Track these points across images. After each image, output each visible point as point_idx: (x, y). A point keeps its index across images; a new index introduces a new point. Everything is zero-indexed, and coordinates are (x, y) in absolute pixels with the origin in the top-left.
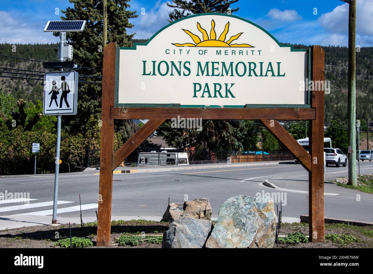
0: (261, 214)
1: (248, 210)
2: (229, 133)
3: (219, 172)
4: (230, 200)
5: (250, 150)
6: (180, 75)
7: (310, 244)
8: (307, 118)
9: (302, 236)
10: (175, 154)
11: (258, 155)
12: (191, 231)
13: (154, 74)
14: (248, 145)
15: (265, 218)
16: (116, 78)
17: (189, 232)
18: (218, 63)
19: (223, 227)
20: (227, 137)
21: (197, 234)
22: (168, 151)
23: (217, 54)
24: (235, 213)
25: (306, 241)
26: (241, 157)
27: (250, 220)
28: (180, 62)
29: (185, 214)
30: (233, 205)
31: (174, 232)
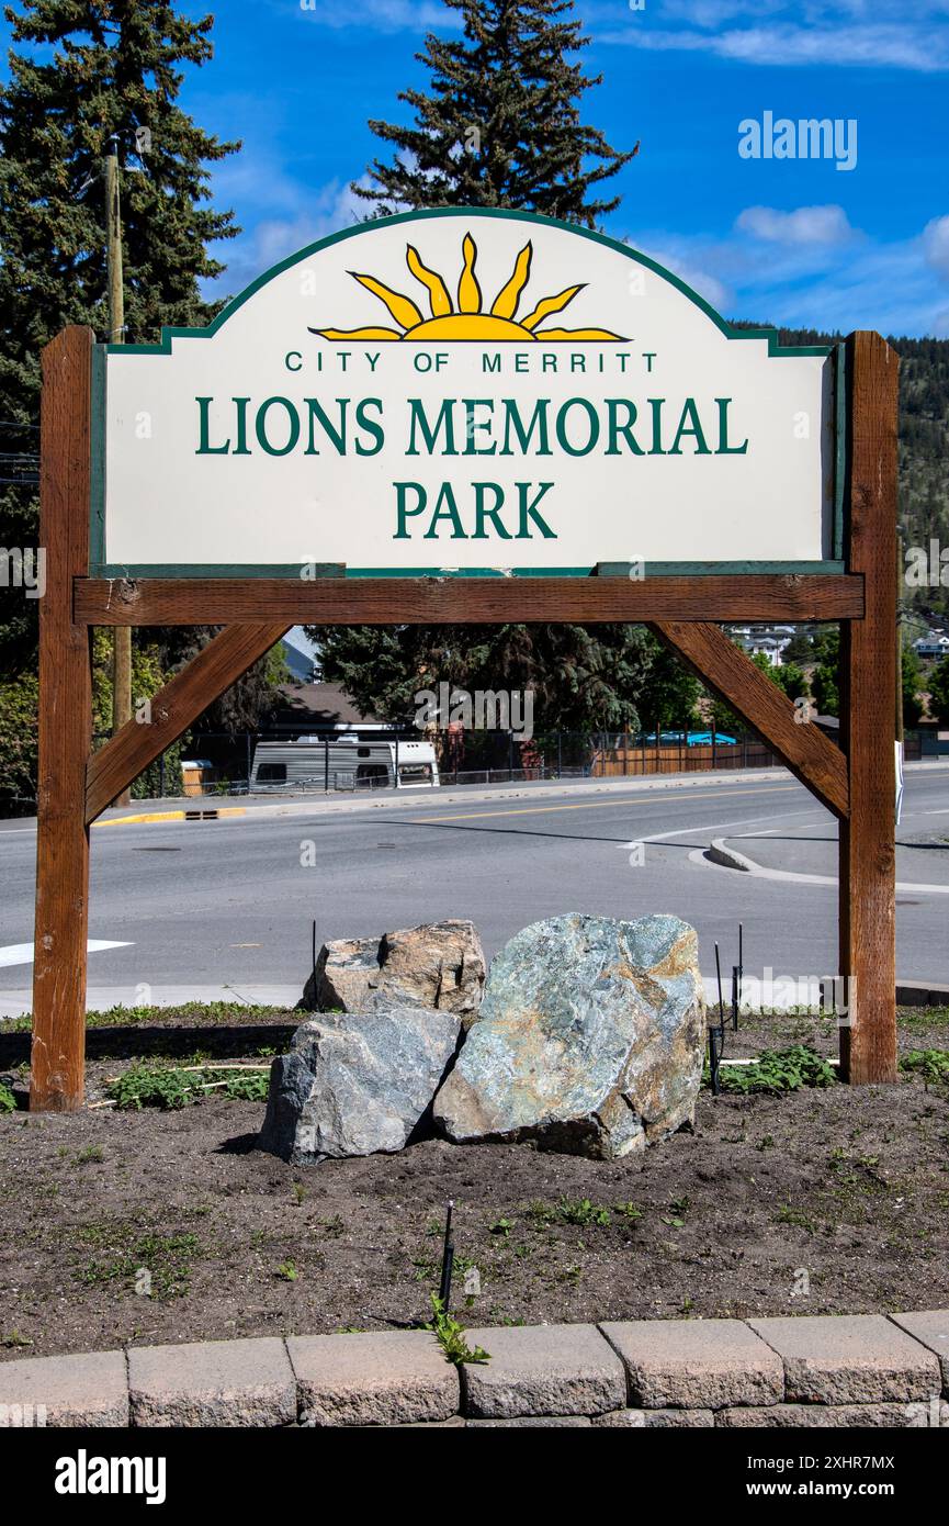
0: (647, 985)
1: (599, 970)
2: (587, 667)
3: (545, 814)
4: (531, 933)
5: (665, 728)
6: (343, 452)
7: (842, 1089)
8: (831, 615)
9: (810, 1060)
10: (388, 748)
11: (697, 745)
12: (381, 1055)
13: (242, 449)
14: (659, 711)
15: (664, 1003)
16: (95, 465)
17: (369, 1057)
18: (490, 403)
19: (500, 1038)
20: (581, 682)
21: (400, 1065)
22: (363, 735)
23: (484, 370)
24: (548, 984)
25: (826, 1078)
26: (631, 755)
27: (604, 1007)
28: (343, 403)
29: (384, 980)
30: (542, 952)
31: (311, 1060)
